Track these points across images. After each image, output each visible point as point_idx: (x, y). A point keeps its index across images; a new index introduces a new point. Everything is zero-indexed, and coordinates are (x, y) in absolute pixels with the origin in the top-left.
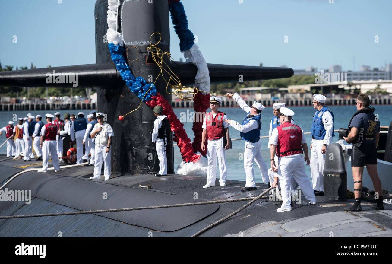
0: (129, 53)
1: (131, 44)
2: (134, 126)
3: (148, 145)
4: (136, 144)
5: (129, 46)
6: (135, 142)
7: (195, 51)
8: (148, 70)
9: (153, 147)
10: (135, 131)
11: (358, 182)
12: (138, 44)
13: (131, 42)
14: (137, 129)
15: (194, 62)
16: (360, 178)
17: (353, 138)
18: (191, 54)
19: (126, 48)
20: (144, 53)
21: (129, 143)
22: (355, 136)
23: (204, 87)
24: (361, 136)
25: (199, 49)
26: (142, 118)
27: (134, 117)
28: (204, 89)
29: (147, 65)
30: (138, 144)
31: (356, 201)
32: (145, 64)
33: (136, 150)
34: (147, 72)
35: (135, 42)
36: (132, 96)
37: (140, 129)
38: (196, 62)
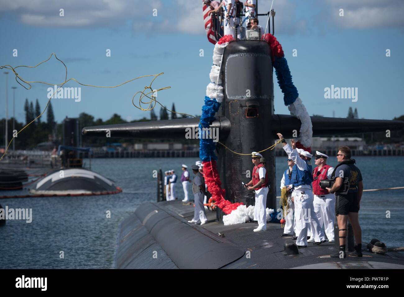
0: (232, 106)
1: (233, 98)
2: (235, 176)
3: (247, 195)
4: (237, 193)
5: (231, 100)
6: (236, 191)
7: (299, 104)
8: (248, 123)
9: (252, 197)
10: (236, 181)
11: (343, 230)
12: (239, 98)
13: (233, 96)
14: (238, 179)
15: (297, 116)
16: (344, 226)
17: (338, 187)
18: (295, 108)
19: (229, 102)
20: (244, 106)
21: (231, 193)
22: (340, 185)
23: (306, 140)
24: (347, 186)
25: (303, 103)
26: (242, 169)
27: (235, 168)
28: (305, 142)
29: (247, 118)
30: (238, 193)
31: (341, 248)
32: (245, 117)
33: (236, 199)
34: (246, 125)
35: (237, 96)
36: (234, 148)
37: (240, 179)
38: (300, 116)
